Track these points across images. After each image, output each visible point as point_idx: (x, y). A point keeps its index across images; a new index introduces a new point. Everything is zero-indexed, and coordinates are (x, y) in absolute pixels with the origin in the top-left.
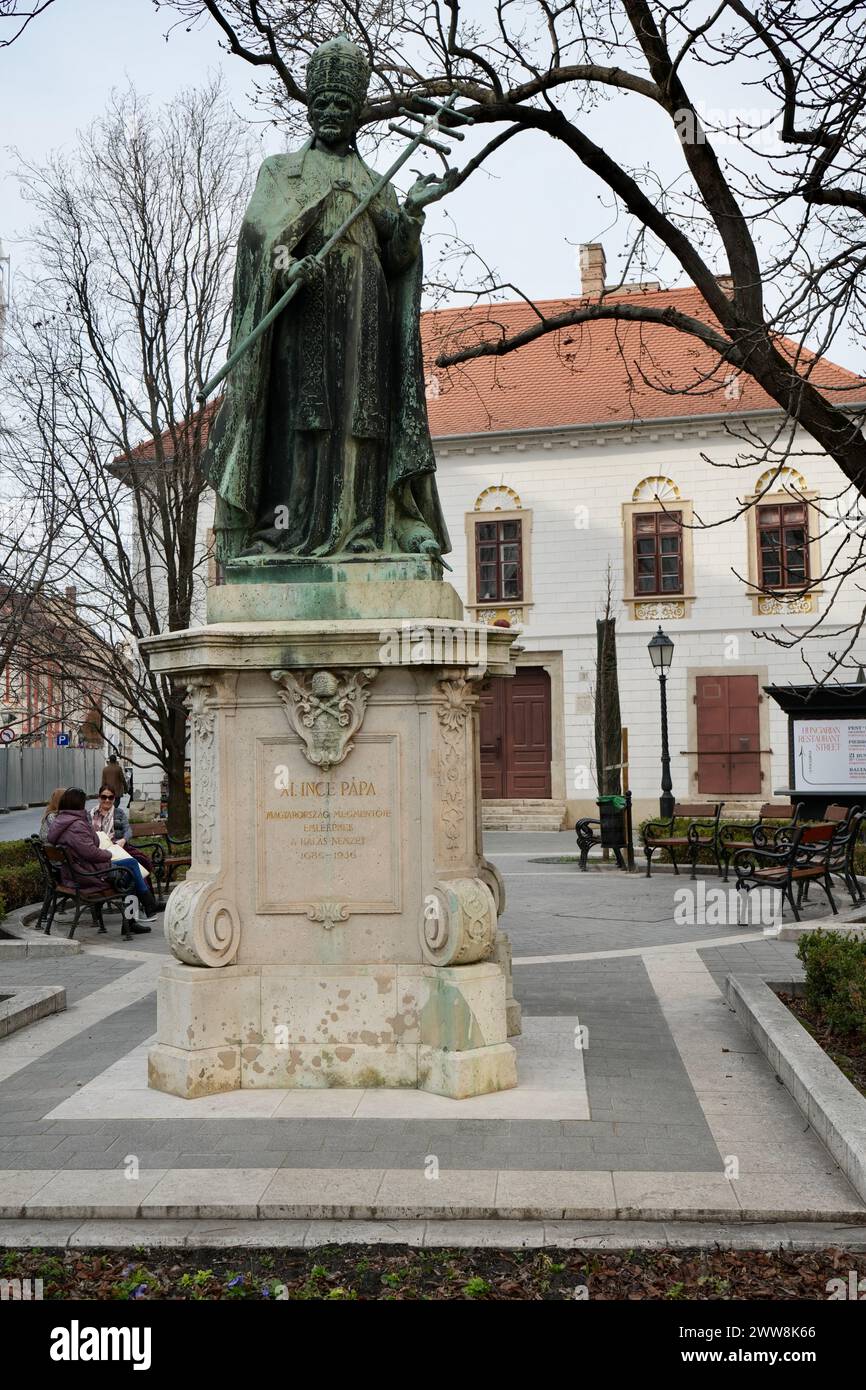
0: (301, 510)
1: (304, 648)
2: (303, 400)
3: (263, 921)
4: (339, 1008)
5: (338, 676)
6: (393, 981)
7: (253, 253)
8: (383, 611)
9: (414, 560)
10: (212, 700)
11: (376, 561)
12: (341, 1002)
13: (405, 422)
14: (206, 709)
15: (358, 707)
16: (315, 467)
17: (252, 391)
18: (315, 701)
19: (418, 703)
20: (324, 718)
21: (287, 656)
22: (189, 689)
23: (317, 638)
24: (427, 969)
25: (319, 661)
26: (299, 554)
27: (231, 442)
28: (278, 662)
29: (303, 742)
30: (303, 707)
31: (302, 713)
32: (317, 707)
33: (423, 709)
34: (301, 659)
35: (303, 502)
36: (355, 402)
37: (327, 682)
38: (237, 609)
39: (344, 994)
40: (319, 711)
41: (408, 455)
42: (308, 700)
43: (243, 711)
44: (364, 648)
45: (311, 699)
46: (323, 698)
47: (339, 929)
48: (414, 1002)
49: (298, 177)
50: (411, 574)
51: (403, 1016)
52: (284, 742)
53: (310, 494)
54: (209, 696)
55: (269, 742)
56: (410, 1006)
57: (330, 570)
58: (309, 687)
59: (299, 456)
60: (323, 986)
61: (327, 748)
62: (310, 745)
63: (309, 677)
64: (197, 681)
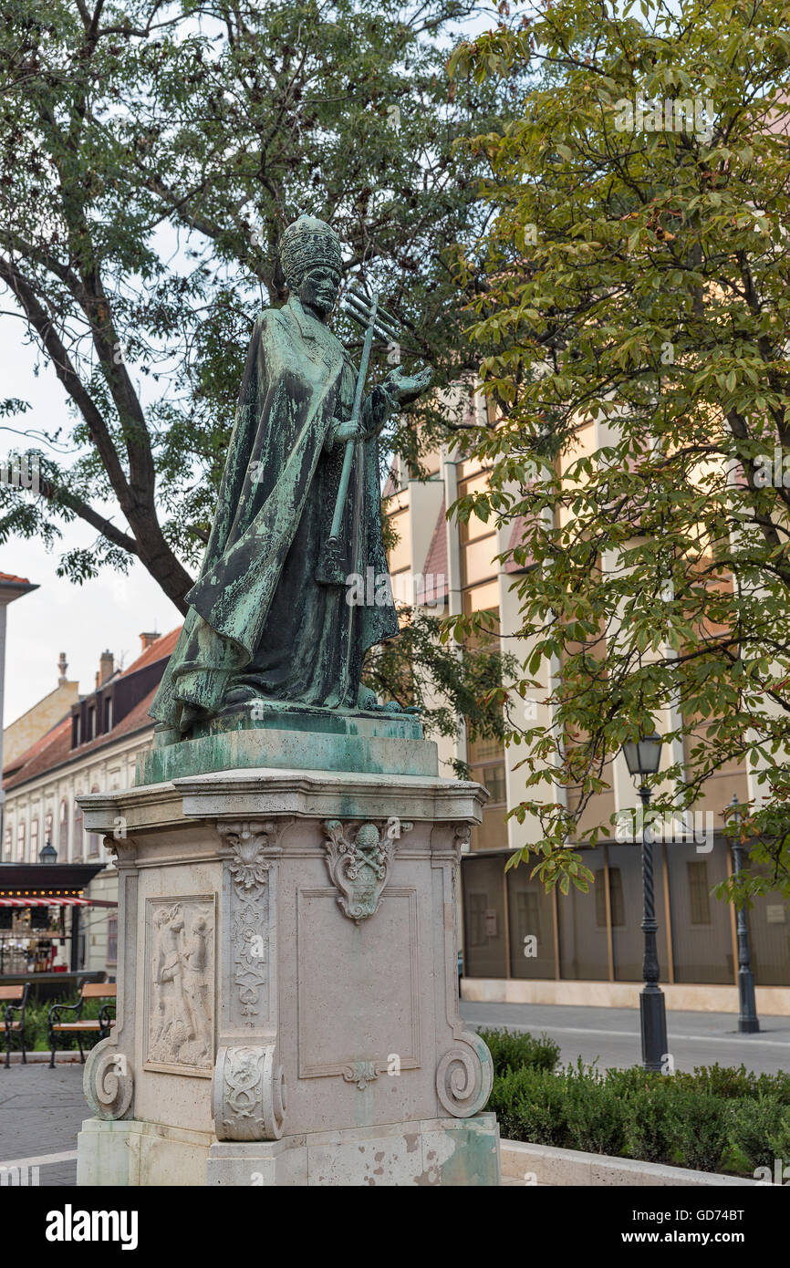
0: (308, 660)
1: (361, 799)
2: (327, 553)
3: (303, 1086)
4: (376, 1172)
6: (419, 1138)
7: (297, 404)
8: (400, 767)
9: (408, 720)
10: (267, 850)
11: (378, 718)
12: (375, 1166)
14: (260, 859)
16: (324, 619)
17: (289, 536)
18: (360, 854)
19: (433, 859)
20: (365, 870)
21: (346, 806)
22: (245, 836)
23: (373, 790)
24: (448, 1123)
25: (368, 813)
26: (313, 704)
27: (251, 583)
28: (336, 812)
29: (344, 894)
30: (350, 859)
31: (347, 865)
32: (361, 860)
33: (437, 864)
34: (357, 810)
35: (311, 652)
36: (359, 562)
37: (371, 835)
38: (278, 753)
39: (379, 1157)
40: (362, 863)
41: (385, 619)
42: (355, 853)
43: (287, 861)
44: (408, 802)
45: (358, 851)
46: (368, 850)
47: (370, 1089)
48: (435, 1157)
49: (314, 340)
50: (408, 733)
51: (427, 1173)
52: (321, 894)
53: (317, 645)
54: (266, 845)
55: (309, 895)
56: (433, 1162)
57: (344, 722)
58: (353, 839)
59: (314, 606)
60: (362, 1150)
61: (364, 901)
62: (350, 898)
63: (356, 829)
64: (257, 828)
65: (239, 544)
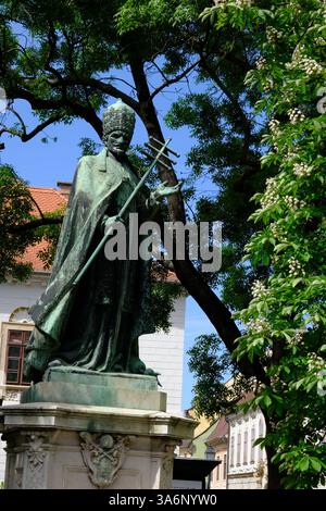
1: (101, 422)
5: (114, 439)
7: (85, 208)
9: (148, 379)
10: (45, 445)
13: (143, 305)
14: (40, 450)
15: (122, 456)
18: (101, 450)
19: (152, 456)
20: (104, 460)
21: (91, 424)
22: (33, 437)
25: (107, 429)
26: (89, 369)
28: (86, 427)
29: (91, 471)
30: (94, 453)
31: (94, 456)
32: (102, 454)
33: (154, 459)
34: (98, 427)
36: (124, 293)
37: (108, 441)
40: (102, 456)
42: (98, 450)
46: (106, 449)
49: (105, 171)
50: (147, 387)
52: (80, 471)
54: (44, 443)
58: (99, 442)
61: (104, 477)
62: (95, 473)
63: (100, 437)
64: (38, 434)
65: (53, 284)
